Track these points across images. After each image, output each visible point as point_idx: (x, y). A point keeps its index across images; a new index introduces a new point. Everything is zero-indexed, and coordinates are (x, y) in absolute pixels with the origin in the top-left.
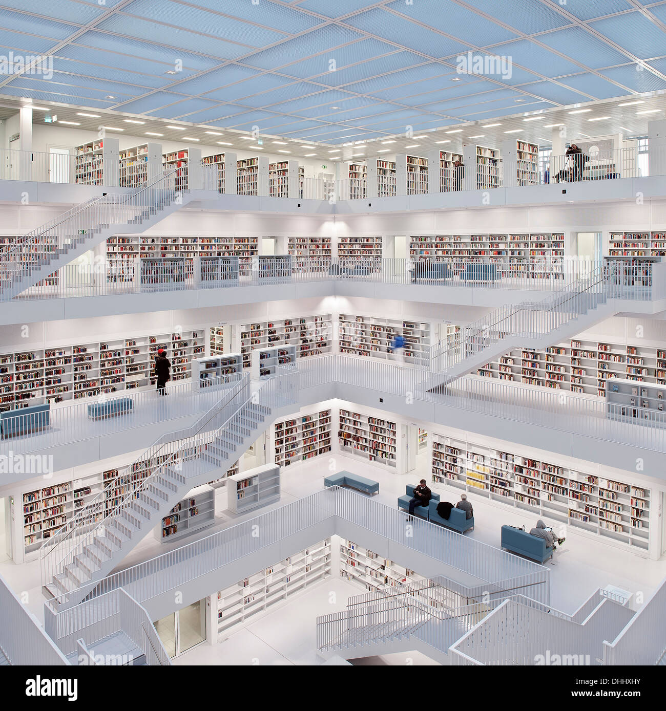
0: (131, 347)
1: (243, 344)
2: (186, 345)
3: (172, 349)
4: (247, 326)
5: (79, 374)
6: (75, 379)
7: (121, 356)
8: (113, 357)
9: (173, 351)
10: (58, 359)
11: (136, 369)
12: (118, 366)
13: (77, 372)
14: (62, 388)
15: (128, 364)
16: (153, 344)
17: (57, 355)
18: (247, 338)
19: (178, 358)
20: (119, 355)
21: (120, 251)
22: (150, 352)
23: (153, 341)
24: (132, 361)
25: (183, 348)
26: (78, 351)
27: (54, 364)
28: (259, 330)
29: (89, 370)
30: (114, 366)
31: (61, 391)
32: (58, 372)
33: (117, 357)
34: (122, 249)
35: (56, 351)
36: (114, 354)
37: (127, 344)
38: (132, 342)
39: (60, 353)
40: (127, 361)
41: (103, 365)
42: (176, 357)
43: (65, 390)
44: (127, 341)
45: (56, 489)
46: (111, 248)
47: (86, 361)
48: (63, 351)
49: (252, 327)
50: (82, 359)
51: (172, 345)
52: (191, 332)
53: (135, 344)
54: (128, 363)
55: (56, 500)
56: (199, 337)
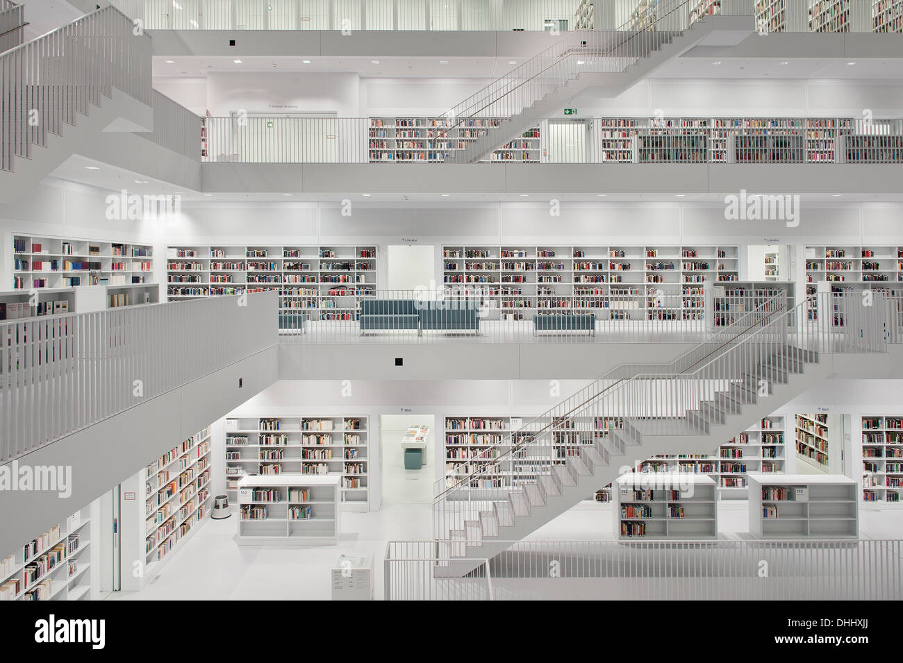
0: (617, 258)
1: (810, 280)
2: (704, 267)
3: (682, 270)
4: (819, 250)
5: (545, 286)
6: (539, 293)
7: (603, 271)
8: (591, 270)
9: (684, 273)
10: (518, 261)
11: (626, 293)
12: (598, 283)
13: (541, 283)
14: (522, 302)
15: (614, 283)
16: (651, 258)
17: (516, 257)
18: (819, 270)
19: (692, 286)
20: (600, 267)
21: (620, 138)
22: (646, 270)
23: (651, 254)
24: (619, 279)
25: (700, 271)
26: (544, 254)
27: (513, 268)
28: (842, 258)
29: (557, 283)
30: (592, 283)
31: (522, 306)
32: (517, 279)
33: (598, 270)
34: (624, 135)
35: (515, 251)
36: (593, 266)
37: (611, 254)
38: (619, 252)
39: (521, 254)
40: (611, 279)
41: (577, 280)
42: (689, 283)
43: (526, 306)
44: (612, 249)
45: (487, 422)
46: (608, 133)
47: (554, 270)
48: (523, 252)
49: (829, 253)
50: (548, 267)
51: (682, 264)
52: (714, 248)
53: (623, 255)
54: (613, 281)
55: (487, 438)
56: (728, 257)
